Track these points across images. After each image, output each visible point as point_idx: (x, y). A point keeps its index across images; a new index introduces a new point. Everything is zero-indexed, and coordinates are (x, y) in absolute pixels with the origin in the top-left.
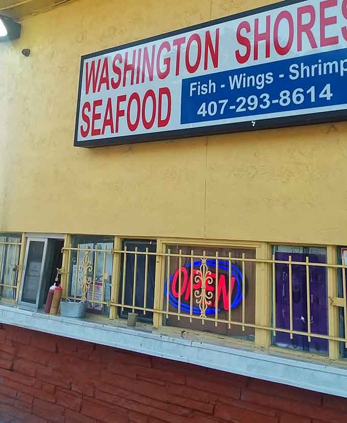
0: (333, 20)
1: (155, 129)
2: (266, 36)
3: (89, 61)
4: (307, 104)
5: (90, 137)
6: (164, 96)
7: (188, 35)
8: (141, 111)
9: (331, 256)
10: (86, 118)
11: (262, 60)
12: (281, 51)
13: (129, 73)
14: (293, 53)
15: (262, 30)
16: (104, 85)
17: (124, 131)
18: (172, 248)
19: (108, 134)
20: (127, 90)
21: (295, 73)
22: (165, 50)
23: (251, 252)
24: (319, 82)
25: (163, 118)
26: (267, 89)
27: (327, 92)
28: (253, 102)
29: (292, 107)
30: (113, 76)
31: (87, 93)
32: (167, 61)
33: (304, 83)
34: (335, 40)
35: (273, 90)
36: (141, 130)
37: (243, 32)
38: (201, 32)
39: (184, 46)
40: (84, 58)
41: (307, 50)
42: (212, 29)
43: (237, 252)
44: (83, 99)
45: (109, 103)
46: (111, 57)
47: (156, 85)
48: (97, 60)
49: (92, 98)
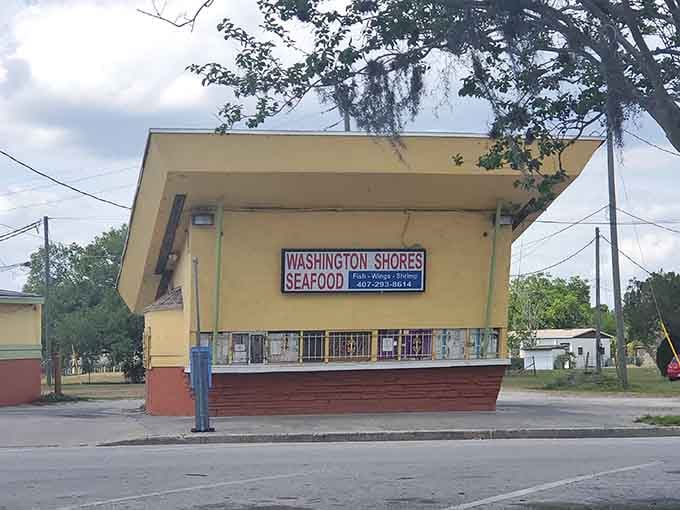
0: (413, 261)
1: (334, 289)
2: (387, 261)
3: (290, 253)
4: (402, 287)
5: (293, 290)
6: (340, 278)
7: (351, 253)
8: (326, 282)
9: (401, 332)
10: (289, 281)
11: (386, 269)
12: (394, 268)
13: (318, 264)
14: (398, 269)
15: (386, 258)
16: (301, 267)
17: (316, 288)
18: (331, 334)
19: (306, 289)
20: (318, 271)
21: (399, 276)
22: (338, 259)
23: (371, 333)
24: (407, 281)
25: (339, 285)
26: (387, 280)
27: (409, 284)
28: (382, 284)
29: (397, 288)
30: (306, 262)
31: (289, 268)
32: (340, 262)
33: (402, 280)
34: (413, 268)
35: (390, 281)
36: (326, 289)
37: (378, 258)
38: (359, 253)
39: (349, 257)
40: (285, 251)
41: (403, 269)
42: (364, 253)
43: (365, 333)
44: (287, 271)
45: (306, 275)
46: (305, 254)
47: (335, 271)
48: (295, 253)
49: (293, 272)
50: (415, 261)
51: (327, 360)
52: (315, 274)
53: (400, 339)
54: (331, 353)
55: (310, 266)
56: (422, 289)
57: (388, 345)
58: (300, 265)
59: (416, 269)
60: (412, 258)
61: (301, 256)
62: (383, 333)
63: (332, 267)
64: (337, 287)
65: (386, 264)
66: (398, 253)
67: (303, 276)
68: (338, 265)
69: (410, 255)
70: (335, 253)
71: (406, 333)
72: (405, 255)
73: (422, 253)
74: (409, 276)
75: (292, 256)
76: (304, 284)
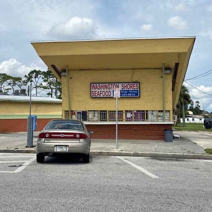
0: (135, 86)
1: (108, 96)
2: (126, 87)
3: (93, 84)
4: (132, 95)
5: (94, 96)
6: (110, 92)
7: (113, 84)
8: (105, 94)
9: (133, 111)
10: (93, 93)
11: (126, 89)
12: (128, 89)
13: (102, 88)
14: (130, 89)
15: (125, 86)
16: (97, 89)
17: (102, 96)
18: (109, 112)
19: (98, 96)
20: (102, 90)
21: (130, 92)
22: (109, 86)
23: (122, 111)
24: (133, 93)
26: (126, 93)
27: (134, 95)
28: (124, 94)
29: (130, 96)
30: (98, 87)
31: (93, 89)
32: (110, 87)
33: (131, 93)
34: (135, 89)
35: (127, 93)
36: (105, 96)
37: (123, 85)
38: (116, 84)
40: (91, 84)
41: (132, 89)
42: (118, 84)
43: (121, 111)
44: (92, 90)
45: (98, 92)
46: (98, 84)
47: (108, 90)
48: (94, 84)
49: (94, 90)
50: (136, 87)
51: (108, 121)
52: (101, 91)
53: (133, 114)
54: (109, 118)
55: (99, 88)
56: (139, 96)
57: (129, 115)
58: (96, 88)
59: (136, 89)
60: (134, 85)
61: (97, 85)
62: (127, 111)
63: (107, 89)
64: (109, 96)
65: (126, 88)
66: (130, 84)
67: (97, 92)
68: (109, 88)
69: (134, 84)
70: (108, 84)
71: (135, 112)
72: (132, 84)
73: (138, 84)
74: (134, 92)
75: (94, 85)
76: (98, 95)
